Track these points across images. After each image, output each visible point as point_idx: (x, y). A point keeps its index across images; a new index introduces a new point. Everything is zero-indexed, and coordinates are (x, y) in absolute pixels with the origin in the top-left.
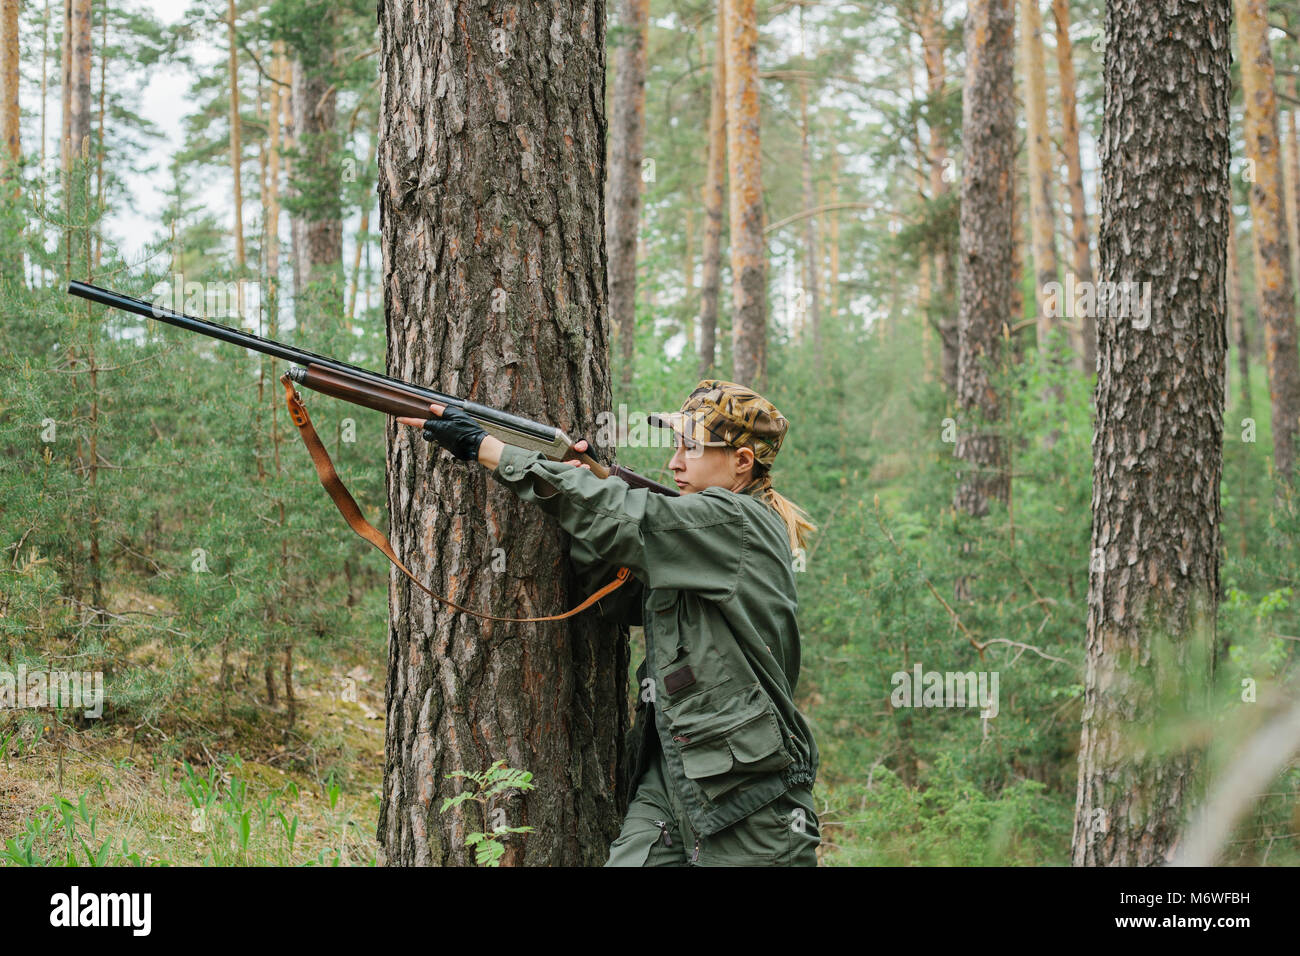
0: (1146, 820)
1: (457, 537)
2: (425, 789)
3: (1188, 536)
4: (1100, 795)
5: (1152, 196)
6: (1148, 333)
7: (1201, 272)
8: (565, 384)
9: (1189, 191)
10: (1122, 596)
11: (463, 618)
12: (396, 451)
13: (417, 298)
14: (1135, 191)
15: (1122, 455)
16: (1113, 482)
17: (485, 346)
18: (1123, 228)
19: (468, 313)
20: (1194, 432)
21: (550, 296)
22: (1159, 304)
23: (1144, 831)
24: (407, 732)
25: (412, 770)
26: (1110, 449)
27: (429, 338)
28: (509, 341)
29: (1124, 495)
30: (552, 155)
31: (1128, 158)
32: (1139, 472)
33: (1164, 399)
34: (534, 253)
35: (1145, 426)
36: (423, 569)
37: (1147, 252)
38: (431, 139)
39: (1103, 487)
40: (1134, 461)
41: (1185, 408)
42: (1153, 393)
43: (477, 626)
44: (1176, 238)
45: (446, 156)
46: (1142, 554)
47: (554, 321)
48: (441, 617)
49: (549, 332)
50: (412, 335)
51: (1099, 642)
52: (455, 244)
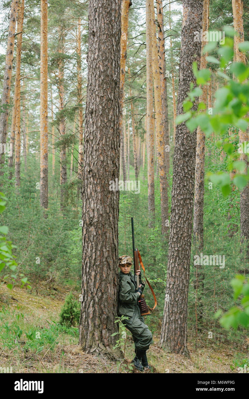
0: (178, 310)
1: (98, 277)
2: (91, 316)
3: (186, 262)
4: (170, 306)
5: (182, 203)
6: (180, 227)
7: (189, 216)
8: (115, 253)
9: (188, 202)
10: (174, 272)
11: (99, 289)
12: (86, 262)
13: (92, 239)
14: (179, 202)
15: (175, 247)
16: (173, 252)
17: (104, 247)
18: (176, 208)
19: (101, 242)
20: (187, 244)
21: (113, 239)
22: (182, 222)
23: (177, 312)
24: (87, 307)
25: (88, 313)
26: (173, 246)
27: (94, 245)
28: (107, 247)
29: (175, 254)
30: (114, 218)
31: (178, 196)
32: (178, 251)
33: (183, 238)
34: (111, 233)
35: (179, 243)
36: (91, 281)
37: (180, 213)
38: (96, 215)
39: (171, 253)
40: (177, 249)
41: (186, 240)
42: (181, 237)
43: (101, 291)
44: (185, 210)
45: (99, 218)
46: (178, 265)
47: (114, 243)
48: (95, 289)
49: (113, 245)
50: (90, 245)
51: (170, 279)
52: (100, 232)
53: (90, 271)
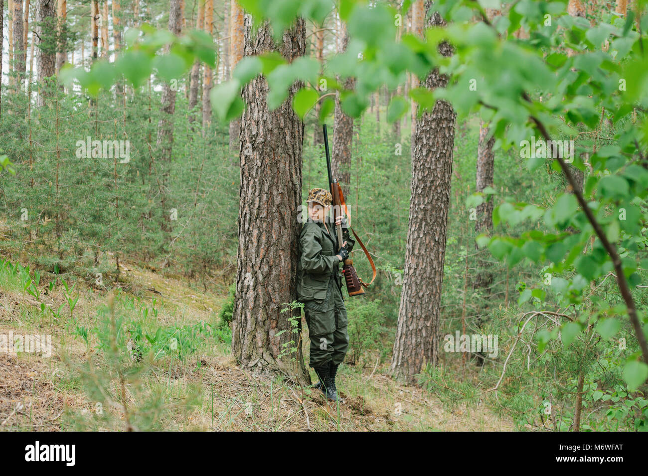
0: (422, 313)
1: (264, 238)
2: (251, 305)
3: (438, 229)
4: (408, 306)
5: (433, 127)
6: (430, 168)
7: (446, 150)
8: (294, 198)
9: (444, 126)
10: (417, 247)
11: (265, 260)
12: (244, 213)
13: (254, 172)
14: (428, 124)
15: (420, 204)
16: (416, 212)
17: (274, 187)
18: (424, 136)
19: (270, 179)
20: (442, 198)
21: (291, 174)
22: (433, 159)
23: (421, 317)
24: (245, 290)
25: (247, 300)
26: (416, 202)
27: (257, 184)
28: (281, 186)
29: (420, 216)
30: (293, 136)
31: (426, 114)
32: (425, 210)
33: (433, 188)
34: (288, 163)
35: (427, 196)
36: (253, 246)
37: (431, 144)
38: (261, 131)
39: (413, 213)
40: (423, 206)
41: (439, 191)
42: (430, 186)
43: (268, 262)
44: (440, 140)
45: (266, 136)
46: (424, 234)
47: (292, 181)
48: (258, 259)
49: (291, 184)
50: (251, 183)
51: (410, 260)
52: (267, 160)
53: (251, 228)
